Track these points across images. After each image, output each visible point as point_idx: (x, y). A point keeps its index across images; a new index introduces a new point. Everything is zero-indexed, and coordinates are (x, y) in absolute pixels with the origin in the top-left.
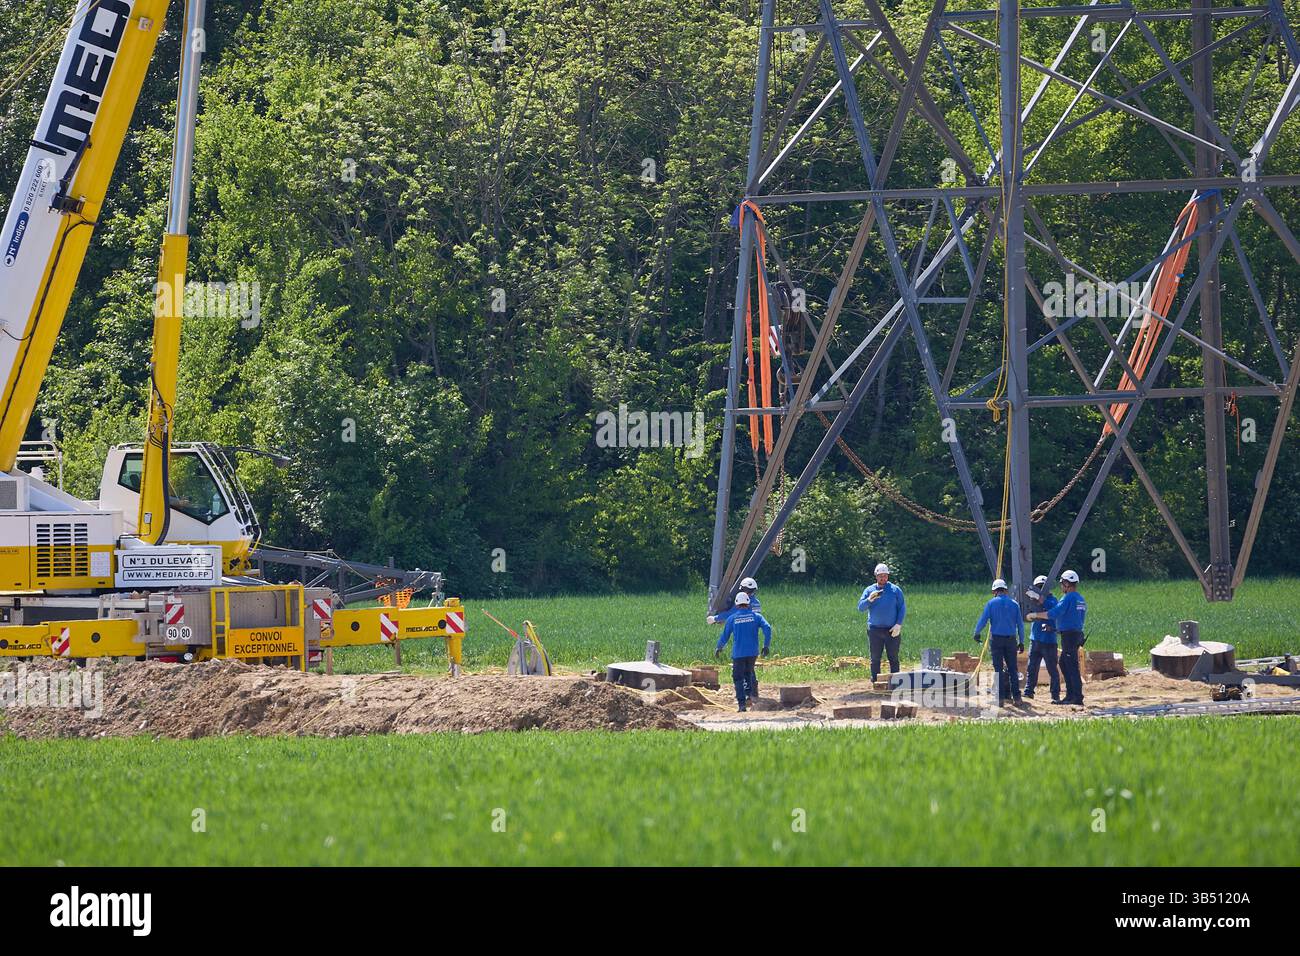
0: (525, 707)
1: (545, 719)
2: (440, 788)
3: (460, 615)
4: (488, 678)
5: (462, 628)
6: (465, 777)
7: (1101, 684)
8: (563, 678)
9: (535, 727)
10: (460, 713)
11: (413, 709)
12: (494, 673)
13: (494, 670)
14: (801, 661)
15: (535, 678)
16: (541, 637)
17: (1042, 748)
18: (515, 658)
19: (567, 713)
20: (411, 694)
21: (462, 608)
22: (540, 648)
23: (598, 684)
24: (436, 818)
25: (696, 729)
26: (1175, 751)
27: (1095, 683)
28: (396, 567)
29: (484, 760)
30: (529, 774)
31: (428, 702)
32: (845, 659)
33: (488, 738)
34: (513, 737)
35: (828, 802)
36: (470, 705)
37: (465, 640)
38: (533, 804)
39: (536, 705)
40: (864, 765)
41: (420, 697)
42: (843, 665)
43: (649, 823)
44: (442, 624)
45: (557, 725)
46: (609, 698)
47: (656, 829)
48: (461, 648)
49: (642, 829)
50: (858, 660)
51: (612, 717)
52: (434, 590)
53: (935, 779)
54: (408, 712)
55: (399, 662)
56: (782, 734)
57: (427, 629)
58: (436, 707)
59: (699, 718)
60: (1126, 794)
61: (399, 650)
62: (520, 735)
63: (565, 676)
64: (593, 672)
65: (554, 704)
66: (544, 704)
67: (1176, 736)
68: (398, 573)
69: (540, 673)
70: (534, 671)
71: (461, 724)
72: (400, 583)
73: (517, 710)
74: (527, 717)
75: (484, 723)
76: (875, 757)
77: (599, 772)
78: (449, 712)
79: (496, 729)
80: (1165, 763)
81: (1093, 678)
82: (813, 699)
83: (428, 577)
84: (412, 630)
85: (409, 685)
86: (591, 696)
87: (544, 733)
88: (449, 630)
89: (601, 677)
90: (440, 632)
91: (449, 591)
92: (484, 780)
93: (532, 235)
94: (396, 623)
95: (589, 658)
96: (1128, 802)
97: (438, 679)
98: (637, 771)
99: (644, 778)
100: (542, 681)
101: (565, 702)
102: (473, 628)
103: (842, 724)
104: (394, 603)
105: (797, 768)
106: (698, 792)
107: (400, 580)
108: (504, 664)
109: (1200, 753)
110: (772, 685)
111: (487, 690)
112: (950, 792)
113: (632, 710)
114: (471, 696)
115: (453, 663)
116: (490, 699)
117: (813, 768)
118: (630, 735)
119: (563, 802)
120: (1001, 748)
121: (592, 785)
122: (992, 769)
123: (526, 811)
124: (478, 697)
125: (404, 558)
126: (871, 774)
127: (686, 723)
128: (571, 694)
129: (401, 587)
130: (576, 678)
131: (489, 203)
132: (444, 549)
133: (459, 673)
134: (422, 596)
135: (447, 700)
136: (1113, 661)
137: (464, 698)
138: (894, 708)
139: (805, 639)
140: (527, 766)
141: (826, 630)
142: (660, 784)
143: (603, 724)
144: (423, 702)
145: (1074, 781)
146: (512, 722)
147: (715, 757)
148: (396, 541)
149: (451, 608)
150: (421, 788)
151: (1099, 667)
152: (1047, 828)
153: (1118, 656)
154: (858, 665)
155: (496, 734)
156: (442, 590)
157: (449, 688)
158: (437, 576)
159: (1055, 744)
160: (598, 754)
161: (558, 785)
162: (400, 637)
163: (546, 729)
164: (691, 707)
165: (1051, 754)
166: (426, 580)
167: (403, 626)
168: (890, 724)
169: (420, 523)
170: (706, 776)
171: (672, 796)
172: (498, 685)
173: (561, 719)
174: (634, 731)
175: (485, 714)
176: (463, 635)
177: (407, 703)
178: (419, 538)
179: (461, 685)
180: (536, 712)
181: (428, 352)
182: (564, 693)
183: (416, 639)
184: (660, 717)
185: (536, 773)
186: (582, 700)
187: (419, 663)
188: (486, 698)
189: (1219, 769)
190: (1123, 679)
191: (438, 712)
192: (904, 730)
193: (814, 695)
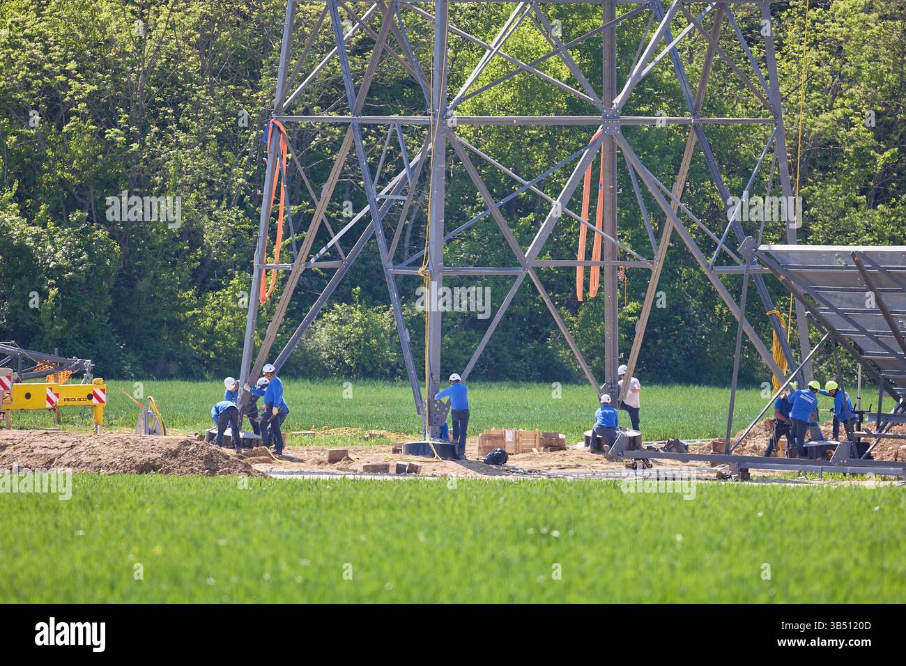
0: (146, 456)
1: (160, 466)
2: (78, 513)
3: (103, 391)
4: (121, 436)
5: (104, 400)
6: (97, 506)
7: (549, 454)
8: (173, 437)
9: (152, 472)
10: (100, 459)
11: (66, 455)
12: (125, 432)
13: (126, 430)
14: (342, 431)
15: (153, 437)
16: (160, 408)
17: (502, 499)
18: (142, 422)
19: (175, 462)
20: (65, 445)
21: (104, 386)
22: (159, 415)
23: (197, 442)
24: (72, 534)
25: (266, 477)
26: (593, 503)
27: (545, 453)
28: (59, 355)
29: (112, 494)
30: (142, 505)
31: (77, 451)
32: (373, 432)
33: (119, 478)
34: (135, 477)
35: (350, 531)
36: (107, 455)
37: (105, 409)
38: (142, 525)
39: (154, 456)
40: (378, 507)
41: (72, 447)
42: (371, 436)
43: (222, 542)
44: (90, 397)
45: (168, 471)
46: (205, 453)
47: (227, 546)
48: (102, 414)
49: (217, 546)
50: (382, 432)
51: (207, 467)
52: (85, 372)
53: (426, 518)
54: (62, 458)
55: (59, 422)
56: (325, 483)
57: (79, 400)
58: (82, 455)
59: (269, 469)
60: (556, 533)
61: (59, 415)
62: (140, 477)
63: (176, 435)
64: (196, 434)
65: (167, 456)
66: (160, 455)
67: (596, 493)
68: (61, 359)
69: (159, 434)
70: (153, 432)
71: (100, 467)
72: (61, 367)
73: (140, 458)
74: (147, 463)
75: (116, 467)
76: (386, 501)
77: (191, 504)
78: (91, 459)
79: (125, 472)
80: (585, 513)
81: (544, 450)
82: (349, 458)
83: (81, 363)
84: (68, 400)
85: (64, 438)
86: (193, 451)
87: (159, 475)
88: (95, 401)
89: (201, 438)
90: (88, 402)
91: (96, 373)
92: (111, 508)
93: (163, 125)
94: (57, 395)
95: (193, 424)
96: (557, 539)
97: (85, 435)
98: (219, 505)
99: (223, 511)
100: (159, 439)
101: (174, 454)
102: (112, 400)
103: (367, 477)
104: (56, 381)
105: (331, 506)
106: (259, 521)
107: (61, 365)
108: (133, 426)
109: (611, 506)
110: (321, 447)
111: (119, 444)
112: (435, 527)
113: (221, 462)
114: (108, 448)
115: (97, 424)
116: (122, 450)
117: (342, 507)
118: (219, 479)
119: (165, 525)
120: (475, 497)
121: (185, 513)
122: (466, 511)
123: (138, 532)
124: (113, 448)
125: (65, 348)
126: (382, 513)
127: (259, 472)
128: (179, 449)
129: (63, 370)
130: (183, 438)
131: (135, 102)
132: (93, 343)
133: (101, 430)
134: (78, 376)
135: (91, 450)
136: (558, 439)
137: (103, 449)
138: (405, 466)
139: (346, 416)
140: (142, 498)
141: (360, 411)
142: (233, 515)
143: (201, 471)
144: (75, 450)
145: (521, 522)
146: (137, 467)
147: (274, 497)
148: (59, 336)
149: (97, 385)
150: (65, 513)
151: (548, 443)
152: (500, 554)
153: (561, 436)
154: (381, 436)
155: (124, 476)
156: (91, 373)
157: (92, 441)
158: (88, 363)
159: (512, 495)
160: (193, 492)
161: (162, 513)
162: (60, 405)
163: (160, 473)
164: (263, 461)
165: (508, 503)
166: (80, 365)
167: (63, 396)
168: (401, 478)
169: (78, 324)
170: (267, 510)
171: (241, 524)
172: (128, 441)
173: (171, 466)
174: (221, 476)
175: (116, 460)
176: (105, 405)
177: (62, 452)
178: (76, 336)
179: (101, 440)
180: (154, 461)
181: (88, 205)
182: (174, 448)
183: (71, 406)
184: (240, 467)
185: (148, 504)
186: (187, 454)
187: (73, 423)
188: (119, 449)
189: (620, 517)
190: (565, 452)
191: (84, 458)
192: (410, 483)
193: (350, 456)
